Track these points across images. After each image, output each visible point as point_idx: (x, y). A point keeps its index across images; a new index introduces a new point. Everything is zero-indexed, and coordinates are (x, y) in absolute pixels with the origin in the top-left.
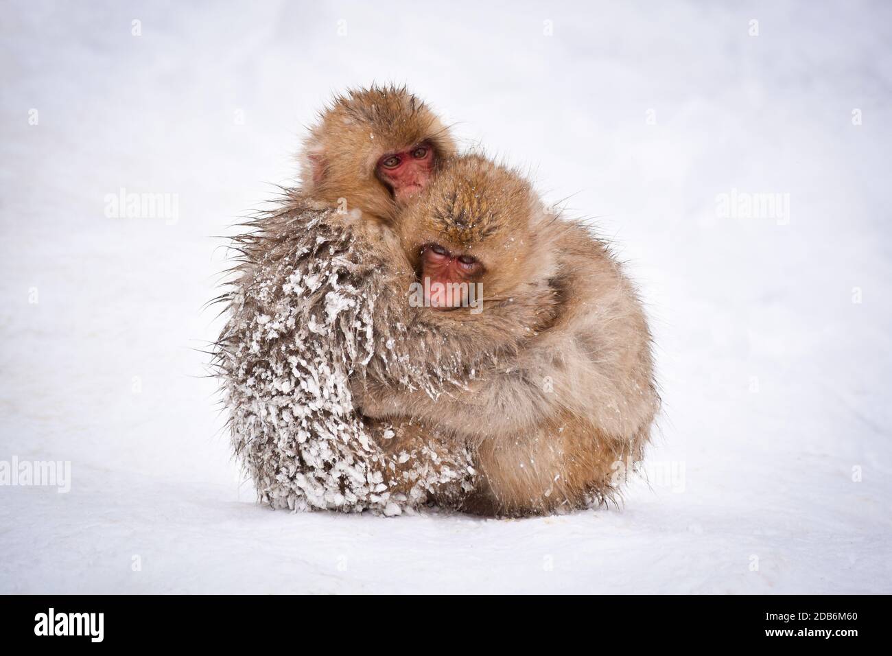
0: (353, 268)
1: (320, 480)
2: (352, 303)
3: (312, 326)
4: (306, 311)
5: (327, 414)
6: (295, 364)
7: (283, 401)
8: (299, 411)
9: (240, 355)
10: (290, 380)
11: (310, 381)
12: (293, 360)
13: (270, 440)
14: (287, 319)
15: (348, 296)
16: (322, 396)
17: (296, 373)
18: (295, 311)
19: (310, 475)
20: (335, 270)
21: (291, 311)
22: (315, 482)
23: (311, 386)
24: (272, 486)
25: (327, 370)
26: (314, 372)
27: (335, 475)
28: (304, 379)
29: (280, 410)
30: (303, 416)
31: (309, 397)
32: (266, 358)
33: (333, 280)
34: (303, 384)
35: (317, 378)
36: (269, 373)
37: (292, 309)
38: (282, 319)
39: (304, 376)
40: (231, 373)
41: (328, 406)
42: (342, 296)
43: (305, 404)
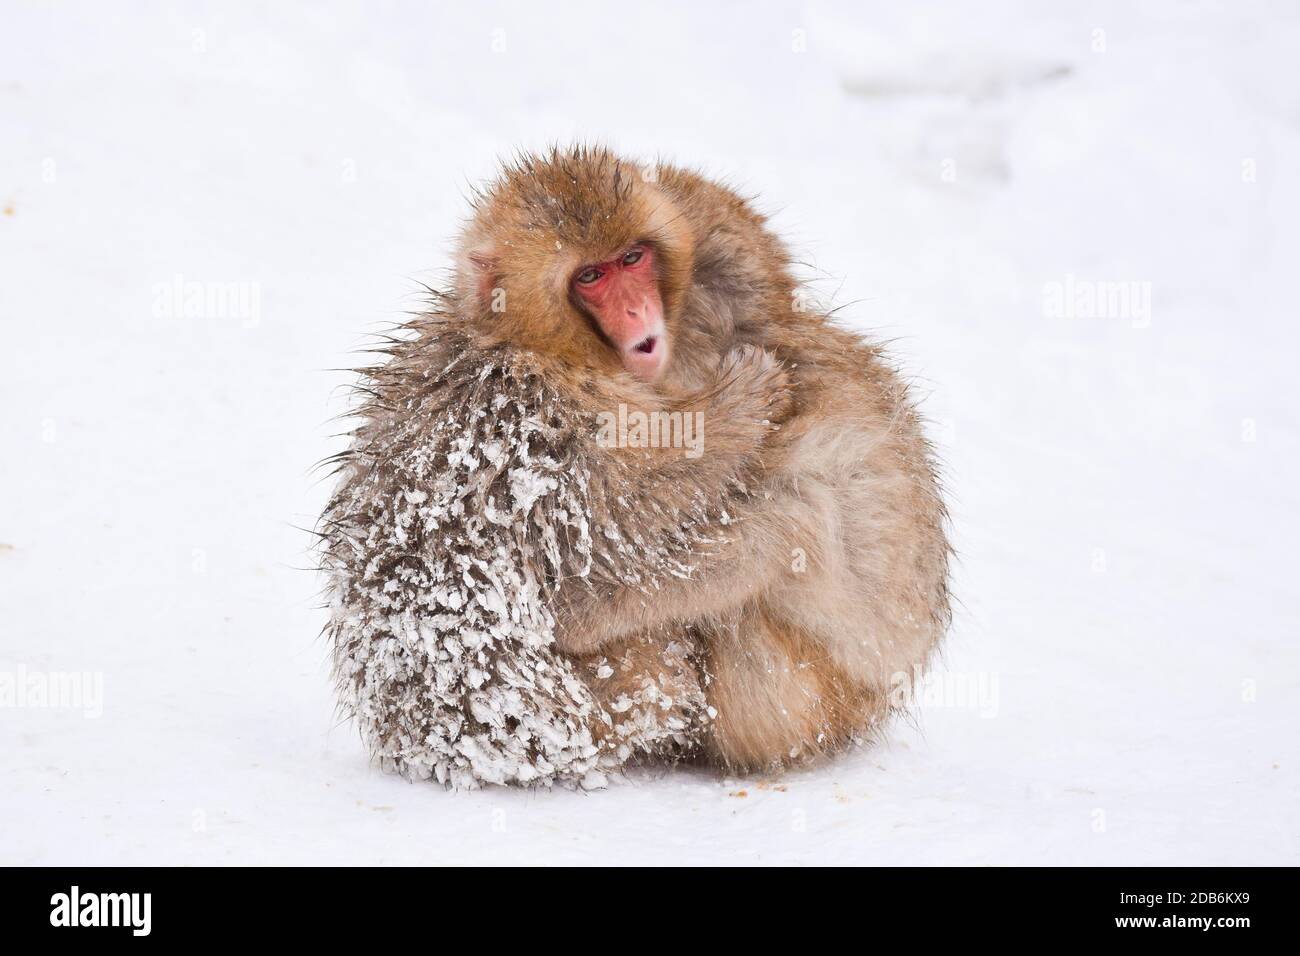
0: (552, 434)
1: (498, 745)
2: (554, 485)
3: (491, 514)
4: (481, 491)
5: (517, 645)
6: (467, 567)
7: (446, 623)
8: (473, 639)
9: (371, 544)
10: (460, 590)
11: (491, 593)
12: (464, 562)
13: (418, 678)
14: (452, 501)
15: (546, 473)
16: (510, 618)
17: (469, 581)
18: (463, 491)
19: (484, 738)
20: (524, 437)
21: (457, 491)
22: (490, 747)
23: (493, 601)
24: (414, 748)
25: (516, 578)
26: (496, 581)
27: (524, 737)
28: (482, 591)
29: (441, 635)
30: (480, 647)
31: (489, 618)
32: (419, 555)
33: (523, 451)
34: (480, 598)
35: (501, 590)
36: (424, 577)
37: (459, 487)
38: (445, 501)
39: (481, 585)
40: (352, 566)
41: (518, 633)
42: (537, 474)
43: (482, 629)
